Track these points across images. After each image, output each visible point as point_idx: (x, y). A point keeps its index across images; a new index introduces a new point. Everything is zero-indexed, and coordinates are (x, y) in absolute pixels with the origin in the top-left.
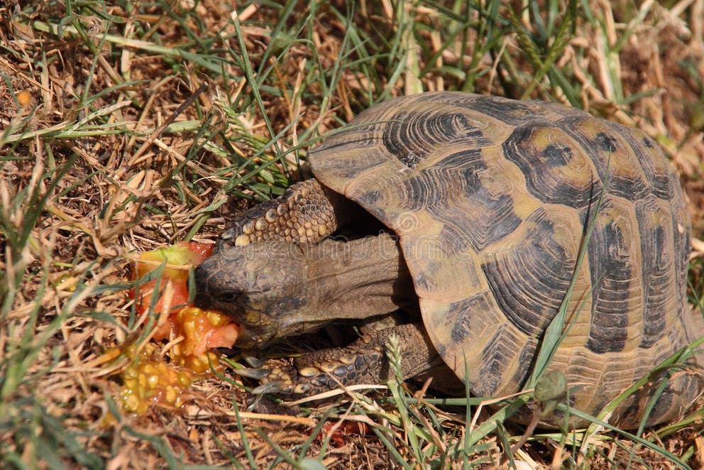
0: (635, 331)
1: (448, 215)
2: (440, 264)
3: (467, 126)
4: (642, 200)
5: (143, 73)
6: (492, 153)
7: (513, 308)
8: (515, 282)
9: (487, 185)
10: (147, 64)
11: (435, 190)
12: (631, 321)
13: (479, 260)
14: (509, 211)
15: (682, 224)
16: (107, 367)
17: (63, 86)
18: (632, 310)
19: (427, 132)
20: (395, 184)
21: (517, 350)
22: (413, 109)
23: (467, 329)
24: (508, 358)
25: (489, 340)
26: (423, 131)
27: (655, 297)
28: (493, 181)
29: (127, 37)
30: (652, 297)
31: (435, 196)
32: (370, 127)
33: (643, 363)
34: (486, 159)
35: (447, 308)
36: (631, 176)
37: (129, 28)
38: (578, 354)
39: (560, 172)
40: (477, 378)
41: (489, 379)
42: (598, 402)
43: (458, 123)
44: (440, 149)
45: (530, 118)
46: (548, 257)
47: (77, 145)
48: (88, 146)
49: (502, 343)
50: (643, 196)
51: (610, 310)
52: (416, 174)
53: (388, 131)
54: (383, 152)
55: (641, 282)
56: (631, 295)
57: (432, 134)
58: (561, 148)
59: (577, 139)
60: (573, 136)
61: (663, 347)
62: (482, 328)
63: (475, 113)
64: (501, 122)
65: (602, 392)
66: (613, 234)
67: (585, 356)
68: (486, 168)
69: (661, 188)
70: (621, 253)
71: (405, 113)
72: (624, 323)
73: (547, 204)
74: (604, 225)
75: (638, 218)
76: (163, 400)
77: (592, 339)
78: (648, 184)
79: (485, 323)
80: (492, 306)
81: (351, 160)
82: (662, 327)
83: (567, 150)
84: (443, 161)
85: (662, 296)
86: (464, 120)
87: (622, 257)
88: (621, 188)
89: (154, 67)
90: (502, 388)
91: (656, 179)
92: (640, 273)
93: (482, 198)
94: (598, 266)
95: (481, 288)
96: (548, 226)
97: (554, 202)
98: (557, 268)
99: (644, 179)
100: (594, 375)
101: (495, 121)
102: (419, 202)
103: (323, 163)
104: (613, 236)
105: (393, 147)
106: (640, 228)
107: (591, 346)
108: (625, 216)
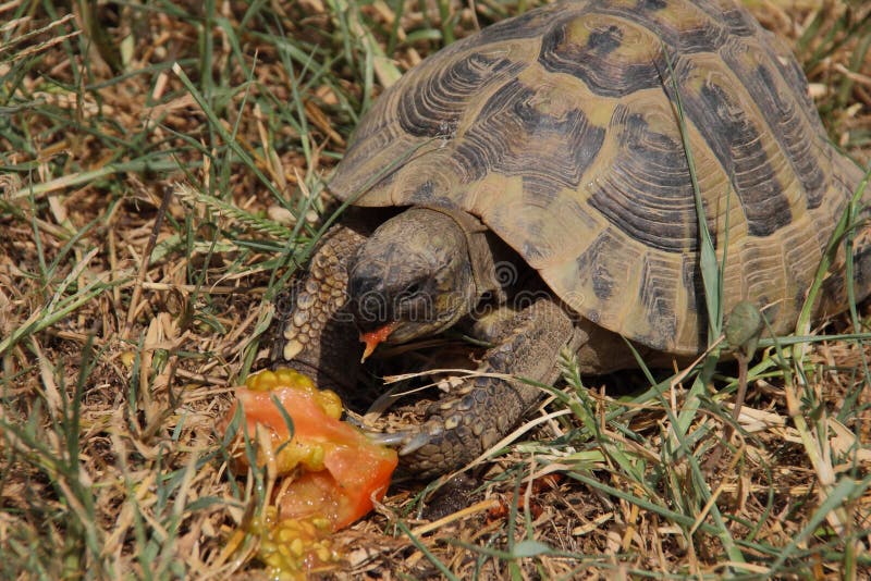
0: (794, 193)
1: (521, 165)
2: (541, 222)
3: (487, 61)
4: (725, 46)
5: (82, 212)
6: (532, 74)
7: (646, 230)
8: (634, 200)
9: (546, 110)
10: (80, 201)
11: (491, 146)
12: (784, 184)
13: (581, 195)
14: (585, 126)
15: (781, 55)
16: (238, 556)
17: (5, 271)
18: (779, 170)
19: (447, 92)
20: (444, 164)
21: (677, 276)
22: (417, 80)
23: (610, 279)
24: (670, 290)
25: (640, 279)
26: (442, 94)
27: (796, 146)
28: (550, 102)
29: (45, 180)
30: (792, 147)
31: (495, 153)
32: (380, 125)
33: (821, 224)
34: (528, 84)
35: (575, 266)
36: (698, 24)
37: (43, 169)
38: (746, 246)
39: (619, 55)
40: (649, 328)
41: (662, 323)
42: (795, 291)
43: (477, 64)
44: (471, 101)
45: (552, 20)
46: (656, 155)
47: (59, 329)
48: (72, 324)
49: (655, 276)
50: (723, 41)
51: (754, 180)
52: (460, 141)
53: (403, 117)
54: (409, 140)
55: (772, 136)
56: (769, 154)
57: (454, 91)
58: (605, 30)
59: (617, 14)
60: (611, 13)
61: (834, 199)
62: (625, 269)
63: (489, 46)
64: (523, 40)
65: (793, 278)
66: (713, 95)
67: (755, 245)
68: (534, 93)
69: (737, 25)
70: (733, 111)
71: (411, 89)
72: (778, 189)
73: (623, 98)
74: (699, 90)
75: (731, 68)
76: (317, 562)
77: (751, 222)
78: (722, 26)
79: (625, 263)
80: (623, 240)
81: (379, 167)
82: (821, 177)
83: (613, 29)
84: (483, 112)
85: (802, 142)
86: (481, 58)
87: (737, 116)
88: (695, 43)
89: (90, 200)
90: (682, 326)
91: (727, 17)
92: (765, 125)
93: (549, 126)
94: (716, 138)
95: (600, 226)
96: (637, 120)
97: (630, 91)
98: (671, 162)
99: (713, 22)
100: (775, 262)
101: (515, 41)
102: (481, 168)
103: (351, 187)
104: (715, 97)
105: (418, 130)
106: (739, 77)
107: (755, 232)
108: (716, 70)
